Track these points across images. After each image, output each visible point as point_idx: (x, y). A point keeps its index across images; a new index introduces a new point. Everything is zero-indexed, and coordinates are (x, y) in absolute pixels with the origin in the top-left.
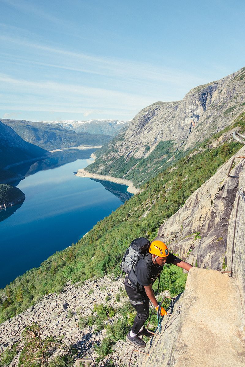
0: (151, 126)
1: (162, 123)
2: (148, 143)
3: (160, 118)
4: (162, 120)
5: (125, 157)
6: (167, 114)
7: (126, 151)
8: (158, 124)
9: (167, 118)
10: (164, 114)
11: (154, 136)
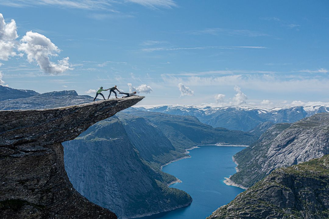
0: (291, 148)
1: (301, 147)
2: (288, 164)
3: (300, 142)
4: (301, 144)
5: (267, 174)
6: (306, 140)
7: (268, 168)
8: (298, 148)
9: (306, 143)
10: (304, 139)
11: (294, 158)
